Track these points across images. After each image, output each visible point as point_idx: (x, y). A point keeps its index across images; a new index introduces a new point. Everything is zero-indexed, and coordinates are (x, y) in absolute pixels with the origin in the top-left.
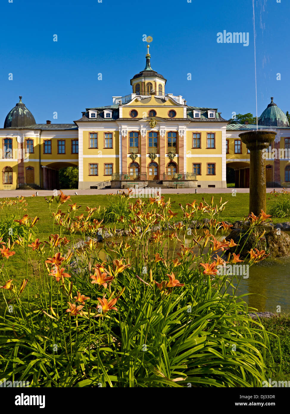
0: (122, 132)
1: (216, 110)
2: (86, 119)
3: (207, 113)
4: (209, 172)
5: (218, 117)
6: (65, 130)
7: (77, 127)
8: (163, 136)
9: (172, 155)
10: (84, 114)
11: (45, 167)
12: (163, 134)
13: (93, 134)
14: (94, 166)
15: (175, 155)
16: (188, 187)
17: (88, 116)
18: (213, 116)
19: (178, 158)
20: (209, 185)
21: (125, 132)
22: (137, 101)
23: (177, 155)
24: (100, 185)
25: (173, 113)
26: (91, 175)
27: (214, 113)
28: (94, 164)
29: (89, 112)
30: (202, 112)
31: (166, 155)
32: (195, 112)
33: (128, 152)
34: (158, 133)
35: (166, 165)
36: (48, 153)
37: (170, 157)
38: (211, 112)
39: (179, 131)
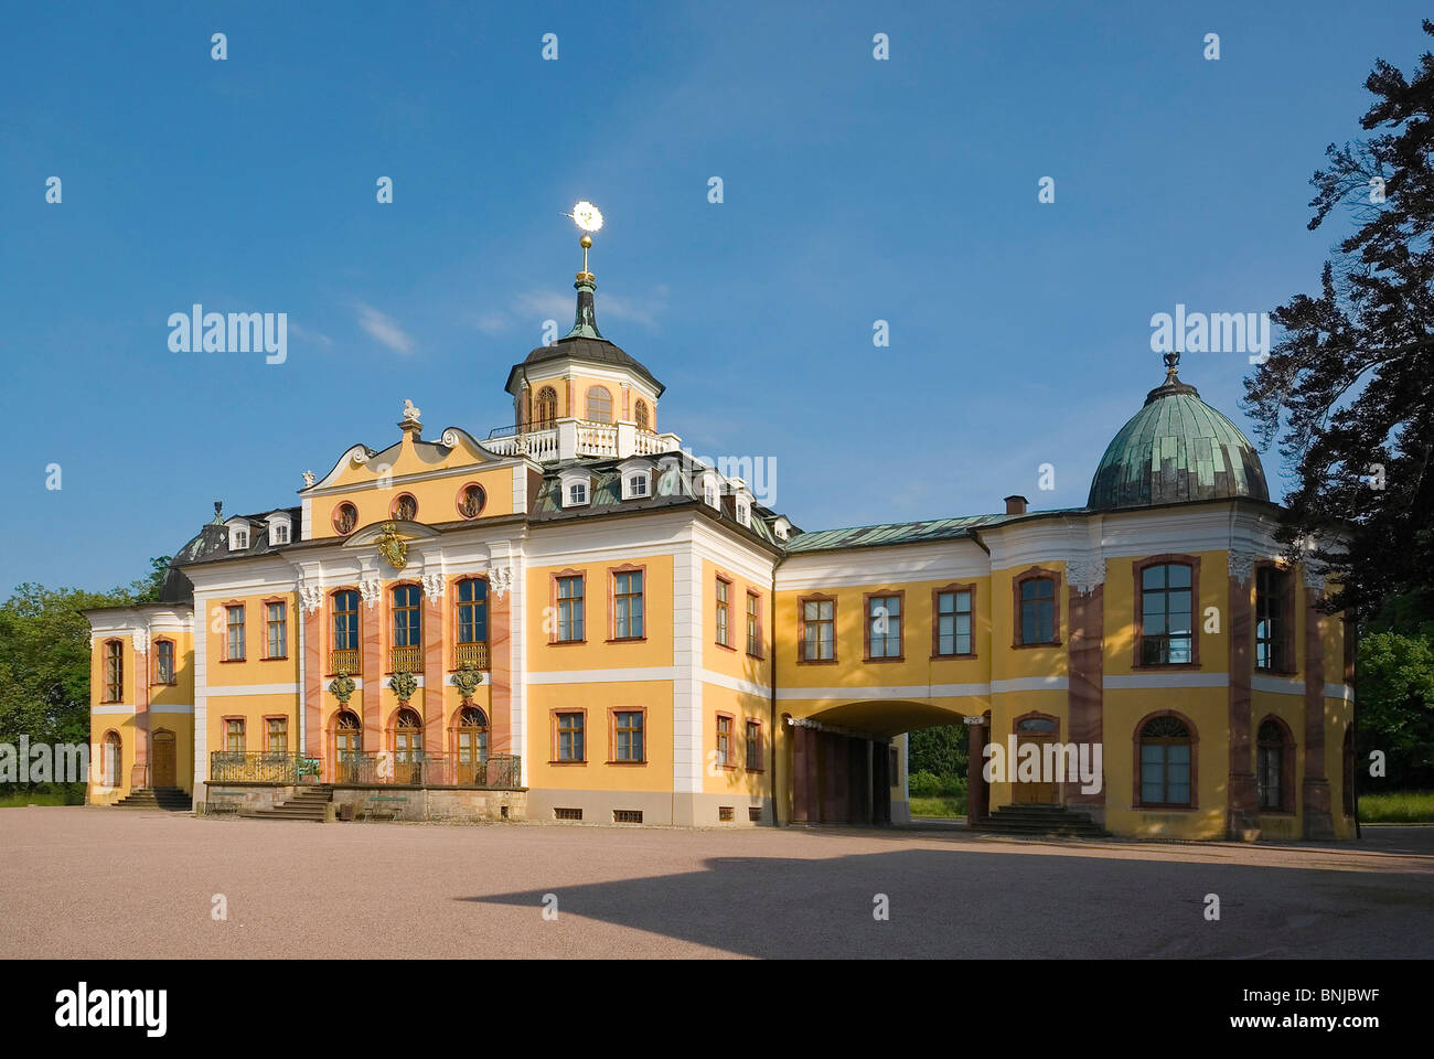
0: (304, 593)
4: (625, 751)
8: (434, 600)
9: (469, 678)
12: (436, 591)
13: (236, 606)
14: (237, 727)
15: (478, 678)
19: (491, 689)
20: (616, 813)
21: (313, 592)
22: (355, 464)
23: (484, 675)
25: (475, 497)
28: (236, 721)
31: (447, 678)
32: (567, 482)
33: (323, 672)
34: (418, 588)
35: (446, 721)
37: (462, 688)
38: (636, 472)
39: (492, 574)
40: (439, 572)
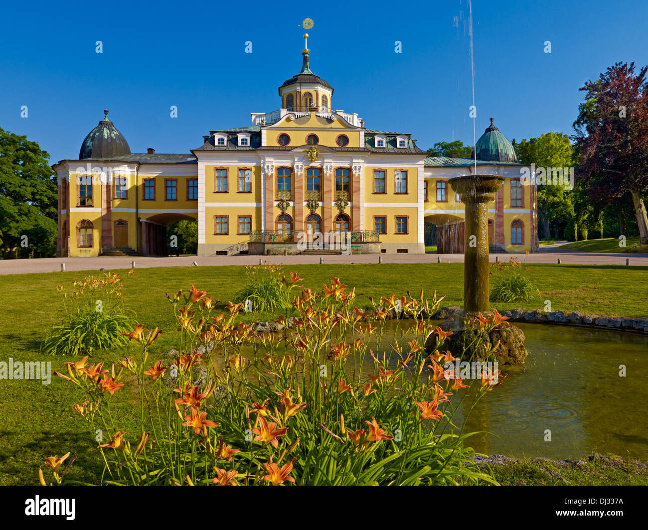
0: (265, 167)
1: (409, 135)
2: (210, 147)
3: (395, 141)
4: (399, 230)
5: (411, 147)
6: (177, 163)
7: (195, 159)
8: (328, 175)
9: (343, 204)
10: (206, 139)
11: (145, 220)
12: (329, 171)
13: (222, 170)
14: (222, 220)
15: (347, 204)
16: (366, 253)
17: (213, 143)
18: (404, 145)
19: (352, 208)
20: (398, 250)
21: (270, 167)
22: (288, 120)
23: (349, 203)
24: (231, 250)
25: (343, 140)
26: (217, 234)
27: (406, 141)
28: (222, 217)
29: (214, 136)
30: (388, 138)
31: (333, 203)
32: (377, 139)
33: (274, 199)
34: (321, 170)
35: (333, 219)
36: (149, 200)
37: (340, 207)
38: (402, 139)
39: (353, 168)
40: (330, 165)
